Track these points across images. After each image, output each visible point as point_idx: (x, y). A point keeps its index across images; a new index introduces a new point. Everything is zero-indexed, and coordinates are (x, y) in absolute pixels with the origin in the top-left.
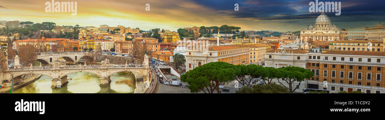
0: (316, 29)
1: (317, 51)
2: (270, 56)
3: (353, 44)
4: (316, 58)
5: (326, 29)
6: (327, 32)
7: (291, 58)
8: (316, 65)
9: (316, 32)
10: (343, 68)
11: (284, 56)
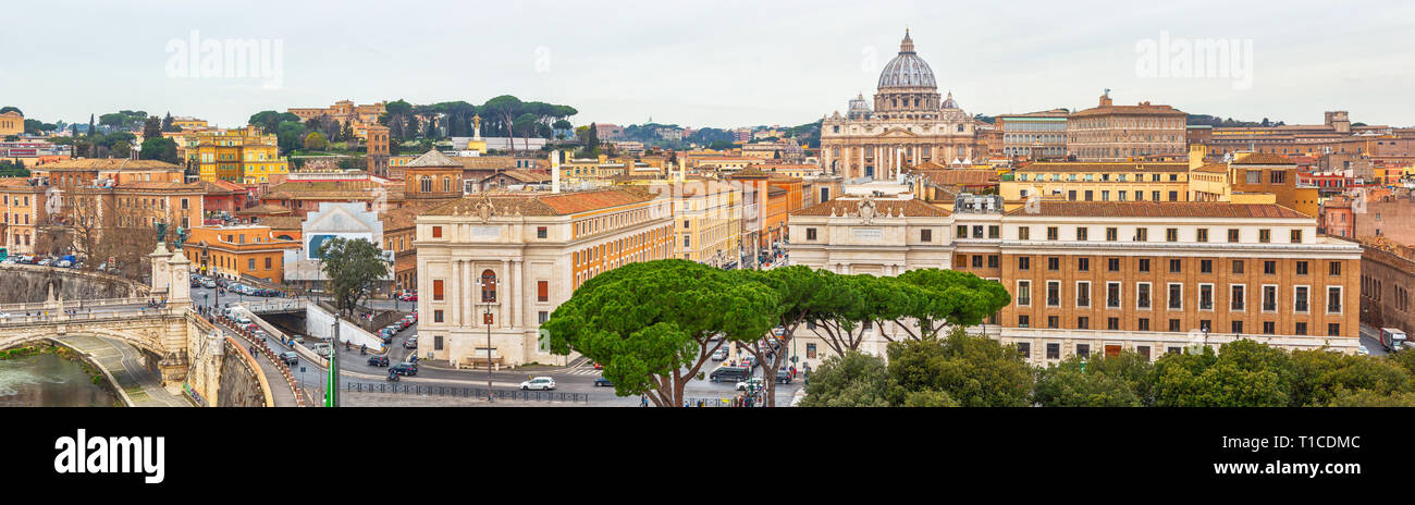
0: (886, 117)
1: (984, 206)
2: (809, 231)
3: (1084, 176)
4: (986, 231)
5: (923, 117)
6: (926, 127)
7: (896, 237)
8: (985, 260)
9: (886, 129)
10: (1086, 268)
11: (868, 230)
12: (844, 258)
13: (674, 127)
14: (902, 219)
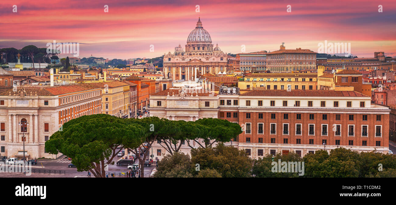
0: (190, 55)
1: (231, 91)
2: (158, 102)
3: (274, 79)
4: (232, 102)
5: (206, 54)
6: (207, 59)
7: (195, 105)
8: (232, 115)
9: (190, 60)
11: (181, 102)
12: (173, 114)
13: (102, 59)
14: (197, 97)
